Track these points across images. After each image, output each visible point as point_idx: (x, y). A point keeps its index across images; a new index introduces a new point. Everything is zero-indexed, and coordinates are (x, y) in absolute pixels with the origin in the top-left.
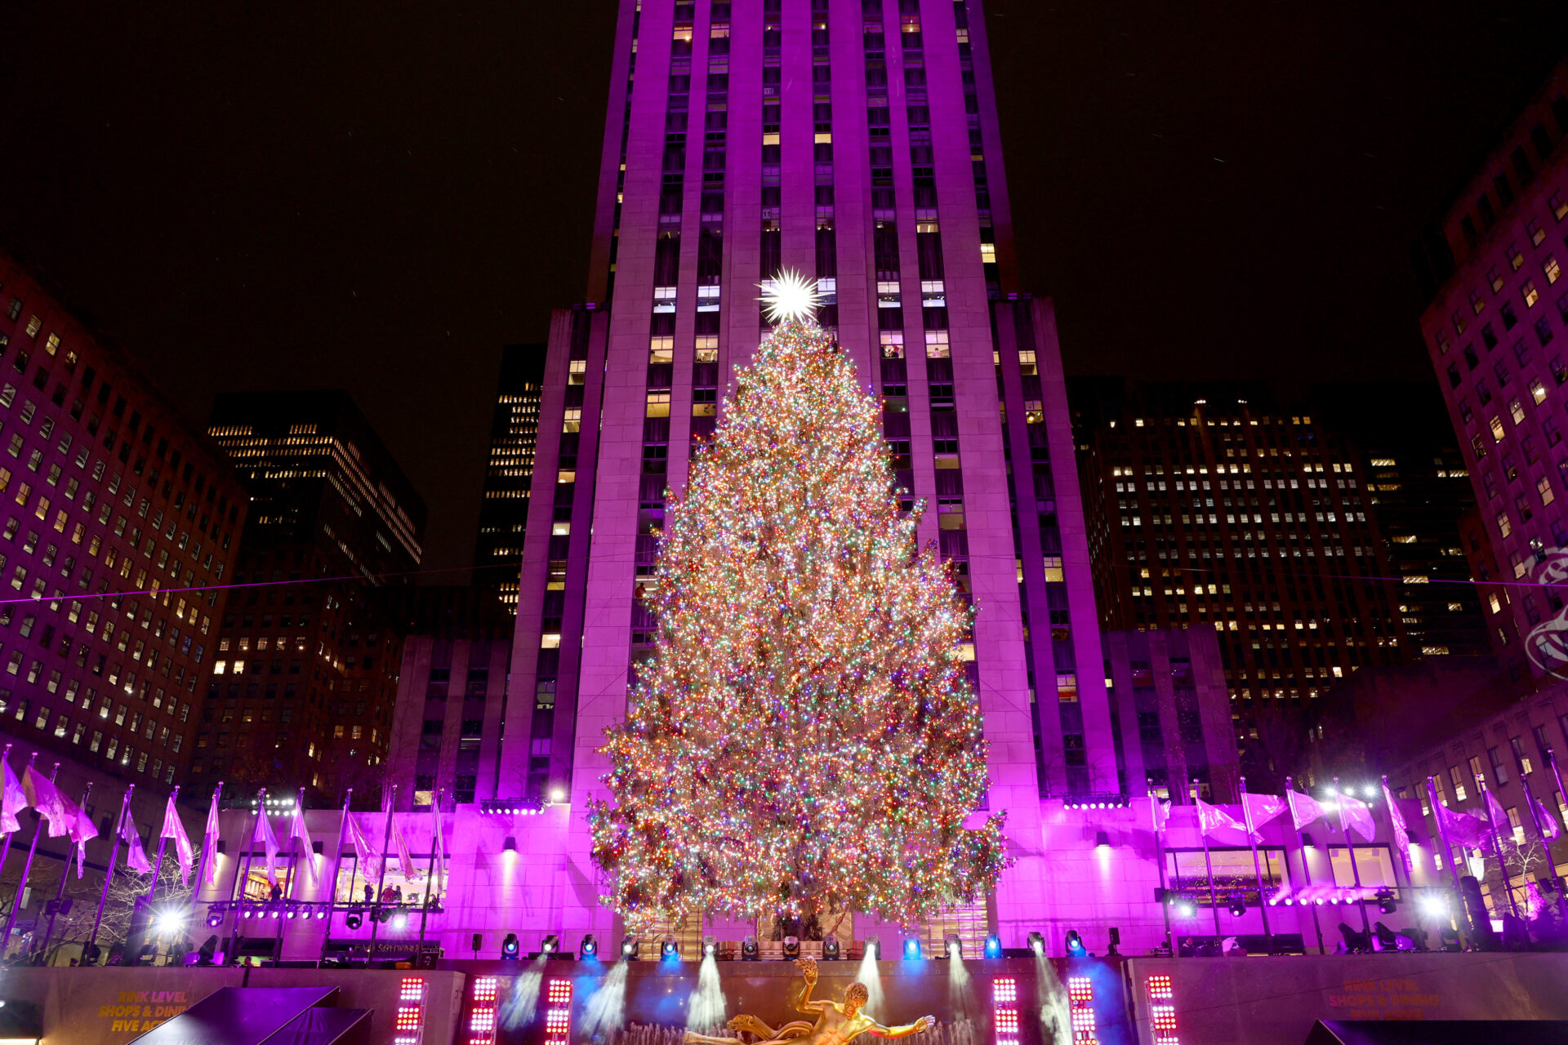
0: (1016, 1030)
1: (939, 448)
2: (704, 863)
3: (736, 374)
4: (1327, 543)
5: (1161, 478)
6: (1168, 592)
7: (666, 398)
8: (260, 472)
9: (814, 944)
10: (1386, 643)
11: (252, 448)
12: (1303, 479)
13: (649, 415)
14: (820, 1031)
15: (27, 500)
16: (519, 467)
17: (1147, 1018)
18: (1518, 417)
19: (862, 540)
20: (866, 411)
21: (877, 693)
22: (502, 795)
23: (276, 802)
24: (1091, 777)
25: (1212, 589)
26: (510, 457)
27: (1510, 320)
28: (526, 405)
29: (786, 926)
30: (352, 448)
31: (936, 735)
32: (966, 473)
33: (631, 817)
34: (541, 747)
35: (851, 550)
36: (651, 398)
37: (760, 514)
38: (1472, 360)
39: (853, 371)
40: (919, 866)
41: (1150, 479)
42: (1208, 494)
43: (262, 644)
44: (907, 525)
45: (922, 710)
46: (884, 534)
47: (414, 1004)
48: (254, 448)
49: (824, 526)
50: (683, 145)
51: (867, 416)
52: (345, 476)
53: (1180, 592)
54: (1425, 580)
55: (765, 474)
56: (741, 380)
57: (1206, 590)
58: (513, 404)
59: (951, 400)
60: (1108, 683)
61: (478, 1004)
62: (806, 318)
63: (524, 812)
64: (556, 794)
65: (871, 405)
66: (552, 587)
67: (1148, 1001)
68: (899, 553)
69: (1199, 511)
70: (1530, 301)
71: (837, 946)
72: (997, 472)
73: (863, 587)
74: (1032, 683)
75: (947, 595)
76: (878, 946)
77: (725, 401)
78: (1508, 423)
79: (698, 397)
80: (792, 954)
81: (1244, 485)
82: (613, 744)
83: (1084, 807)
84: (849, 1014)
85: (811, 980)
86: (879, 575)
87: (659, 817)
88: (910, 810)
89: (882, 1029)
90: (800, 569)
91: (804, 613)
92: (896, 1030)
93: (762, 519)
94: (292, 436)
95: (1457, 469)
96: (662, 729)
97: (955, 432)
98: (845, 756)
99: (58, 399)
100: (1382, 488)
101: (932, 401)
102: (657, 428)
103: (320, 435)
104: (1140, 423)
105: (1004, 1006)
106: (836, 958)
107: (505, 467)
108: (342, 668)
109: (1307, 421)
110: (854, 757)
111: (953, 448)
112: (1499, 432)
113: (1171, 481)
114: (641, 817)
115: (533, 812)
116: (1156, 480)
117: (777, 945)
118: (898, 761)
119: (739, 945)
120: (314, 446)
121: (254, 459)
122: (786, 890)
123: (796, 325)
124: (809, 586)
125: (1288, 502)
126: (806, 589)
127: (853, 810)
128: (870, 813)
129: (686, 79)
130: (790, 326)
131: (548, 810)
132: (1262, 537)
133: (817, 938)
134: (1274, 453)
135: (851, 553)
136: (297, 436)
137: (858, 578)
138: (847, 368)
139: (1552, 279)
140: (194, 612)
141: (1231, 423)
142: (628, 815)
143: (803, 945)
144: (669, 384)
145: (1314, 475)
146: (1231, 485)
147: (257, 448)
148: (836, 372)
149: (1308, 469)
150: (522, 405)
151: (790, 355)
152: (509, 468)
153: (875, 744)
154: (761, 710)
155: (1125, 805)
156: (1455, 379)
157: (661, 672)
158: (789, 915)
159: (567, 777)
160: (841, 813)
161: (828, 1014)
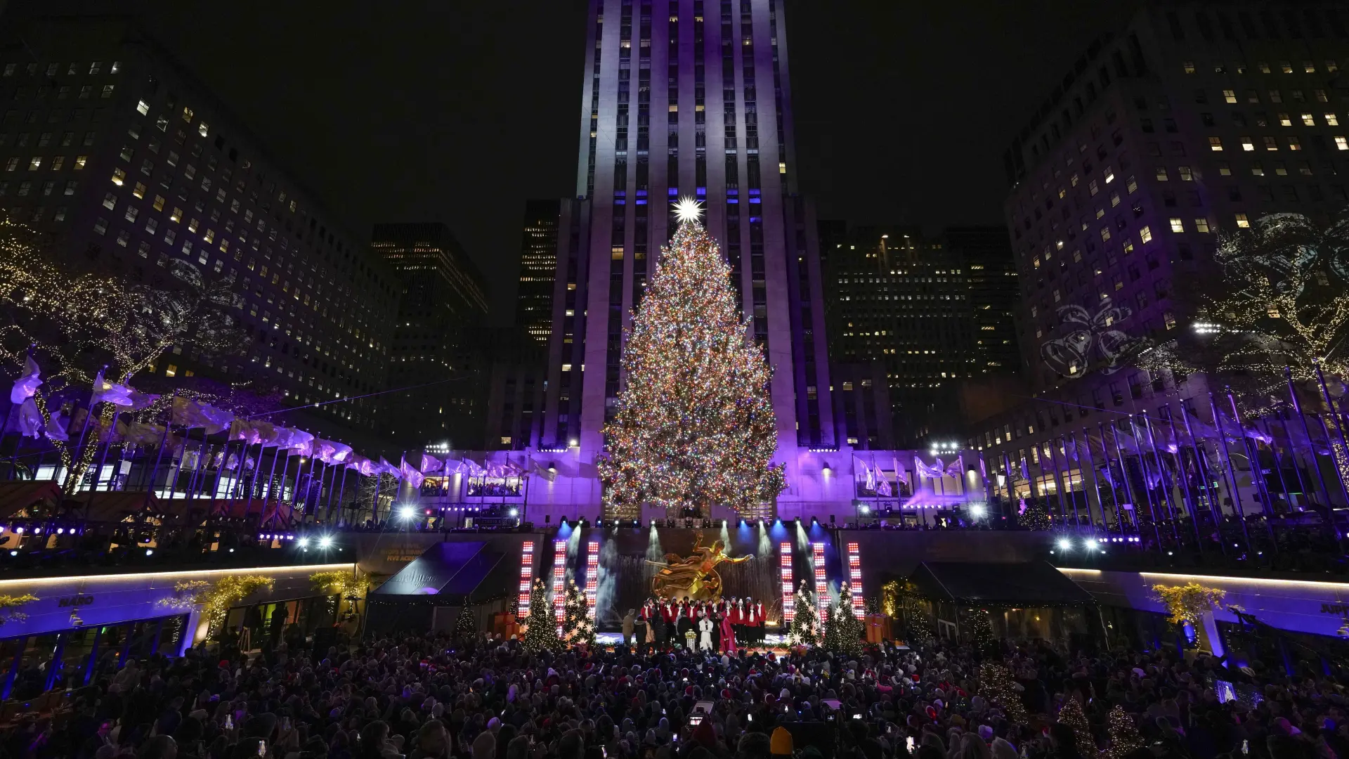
0: (790, 565)
1: (755, 277)
2: (651, 485)
3: (662, 251)
4: (944, 310)
5: (861, 276)
6: (862, 334)
7: (621, 250)
8: (402, 266)
9: (699, 520)
10: (969, 361)
11: (396, 254)
12: (935, 277)
13: (613, 258)
14: (703, 560)
15: (289, 290)
16: (537, 265)
17: (847, 560)
18: (1048, 257)
19: (723, 337)
20: (725, 271)
21: (729, 409)
22: (545, 442)
23: (438, 447)
24: (822, 435)
25: (884, 333)
26: (532, 260)
27: (1049, 205)
28: (539, 233)
29: (685, 512)
30: (450, 255)
31: (756, 429)
32: (768, 290)
33: (618, 465)
34: (563, 419)
35: (719, 342)
36: (614, 250)
37: (675, 324)
38: (1028, 225)
39: (718, 250)
40: (748, 488)
41: (856, 277)
42: (885, 285)
43: (413, 358)
44: (743, 329)
45: (749, 418)
46: (733, 334)
47: (529, 553)
48: (398, 254)
49: (706, 331)
50: (627, 111)
51: (725, 274)
52: (447, 269)
53: (868, 334)
54: (993, 328)
55: (678, 304)
56: (665, 254)
57: (880, 333)
58: (533, 232)
59: (762, 253)
60: (831, 389)
61: (558, 553)
62: (695, 221)
63: (558, 451)
64: (573, 442)
65: (727, 269)
66: (566, 341)
67: (847, 554)
68: (739, 342)
69: (880, 294)
70: (1061, 196)
71: (709, 522)
72: (783, 290)
73: (723, 360)
74: (796, 391)
75: (761, 361)
76: (728, 521)
77: (657, 265)
78: (1042, 260)
79: (637, 249)
80: (689, 524)
81: (904, 281)
82: (607, 429)
83: (818, 451)
84: (716, 553)
85: (700, 539)
86: (730, 353)
87: (631, 465)
88: (744, 464)
89: (730, 559)
90: (694, 350)
91: (694, 371)
92: (736, 560)
93: (676, 327)
94: (418, 247)
95: (1015, 272)
96: (631, 425)
97: (763, 269)
98: (715, 439)
99: (299, 236)
100: (976, 280)
101: (752, 253)
102: (618, 264)
103: (432, 247)
104: (853, 248)
105: (786, 554)
106: (709, 527)
107: (529, 265)
108: (454, 370)
109: (940, 247)
110: (719, 440)
111: (762, 277)
112: (1037, 263)
113: (866, 278)
114: (623, 465)
115: (562, 451)
116: (859, 277)
117: (683, 520)
118: (739, 442)
119: (666, 520)
120: (428, 253)
121: (397, 259)
122: (686, 497)
123: (690, 225)
124: (699, 358)
125: (925, 289)
126: (696, 360)
127: (718, 463)
128: (725, 465)
129: (628, 71)
130: (688, 226)
131: (569, 450)
132: (911, 307)
133: (700, 517)
134: (921, 264)
135: (718, 344)
136: (420, 247)
137: (721, 355)
138: (715, 248)
139: (1074, 184)
140: (378, 344)
141: (900, 248)
142: (617, 464)
143: (694, 520)
144: (623, 243)
145: (940, 275)
146: (897, 280)
147: (399, 254)
148: (710, 251)
149: (937, 272)
150: (536, 232)
151: (689, 242)
152: (532, 265)
153: (728, 434)
154: (677, 417)
155: (838, 450)
156: (1018, 236)
157: (629, 397)
158: (688, 507)
159: (578, 435)
160: (713, 465)
161: (707, 553)
